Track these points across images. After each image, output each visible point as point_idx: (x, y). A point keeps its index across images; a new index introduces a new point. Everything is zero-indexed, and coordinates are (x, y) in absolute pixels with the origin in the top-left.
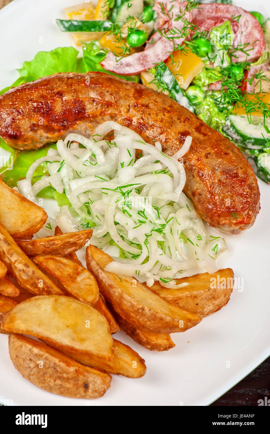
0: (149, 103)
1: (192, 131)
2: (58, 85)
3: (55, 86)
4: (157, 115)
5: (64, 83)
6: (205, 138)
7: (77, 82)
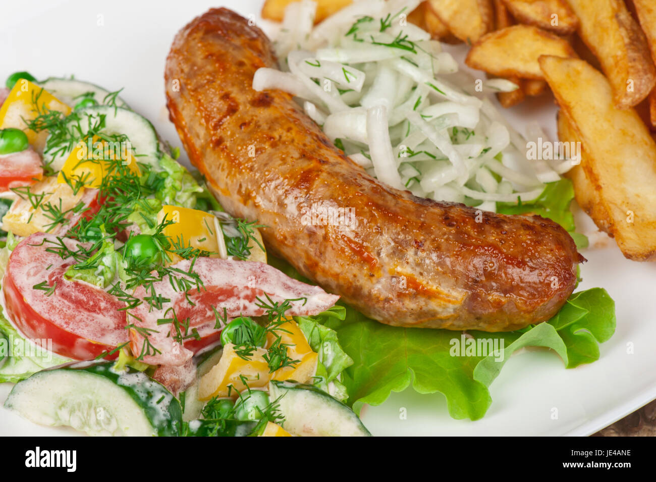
0: (297, 159)
1: (246, 106)
2: (445, 237)
3: (451, 237)
4: (293, 141)
5: (433, 237)
6: (230, 89)
7: (410, 228)
